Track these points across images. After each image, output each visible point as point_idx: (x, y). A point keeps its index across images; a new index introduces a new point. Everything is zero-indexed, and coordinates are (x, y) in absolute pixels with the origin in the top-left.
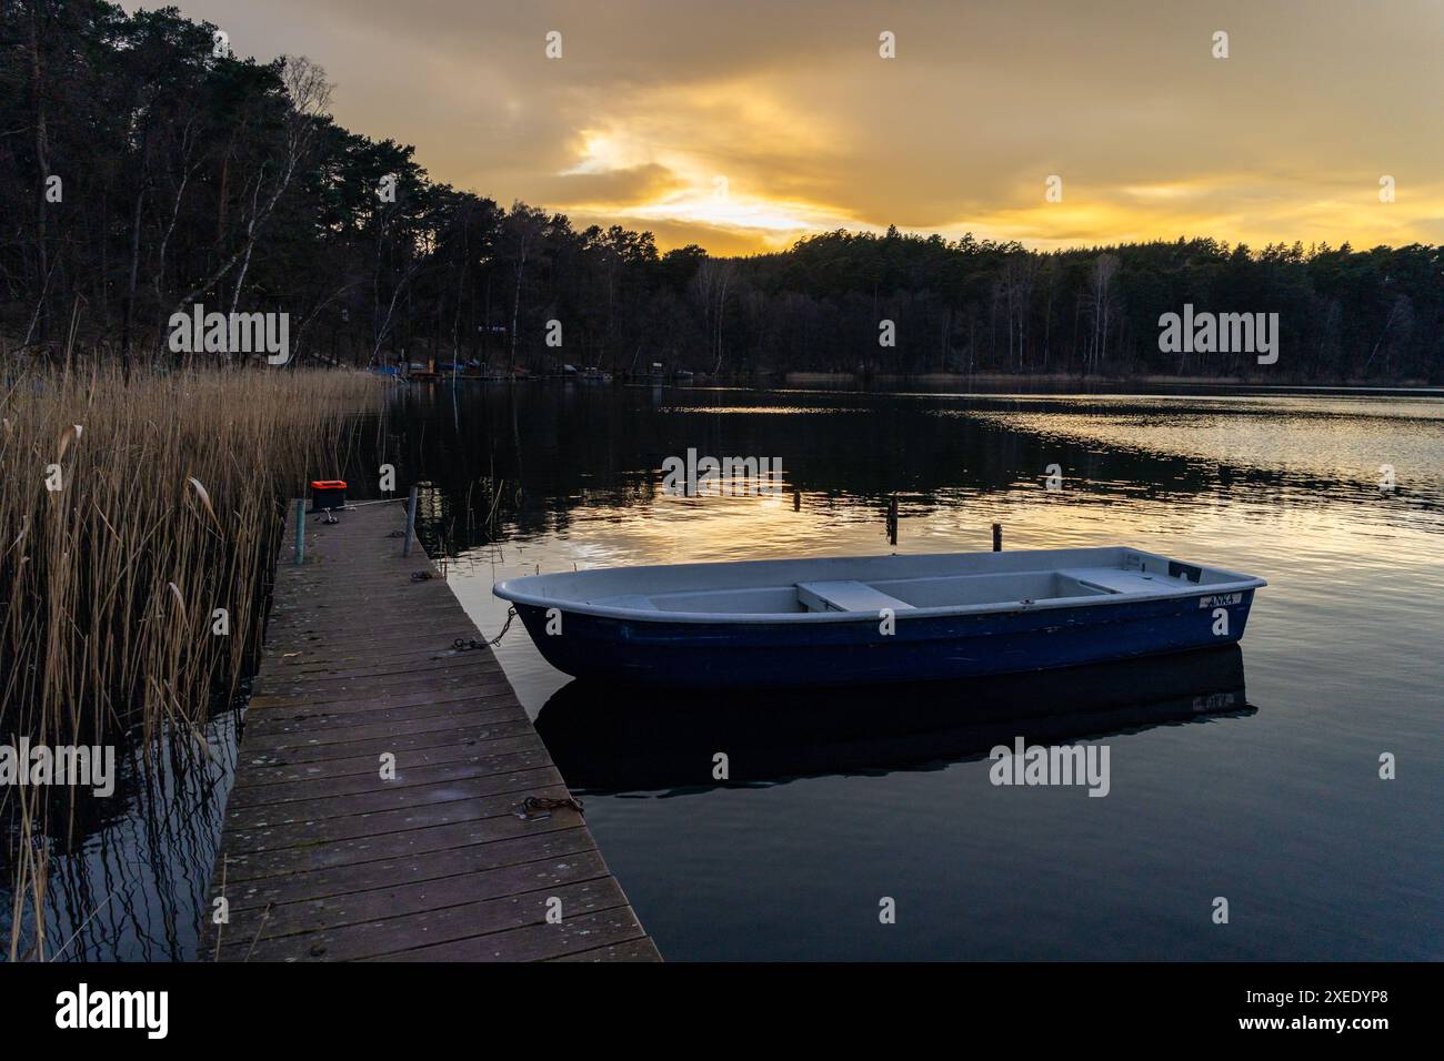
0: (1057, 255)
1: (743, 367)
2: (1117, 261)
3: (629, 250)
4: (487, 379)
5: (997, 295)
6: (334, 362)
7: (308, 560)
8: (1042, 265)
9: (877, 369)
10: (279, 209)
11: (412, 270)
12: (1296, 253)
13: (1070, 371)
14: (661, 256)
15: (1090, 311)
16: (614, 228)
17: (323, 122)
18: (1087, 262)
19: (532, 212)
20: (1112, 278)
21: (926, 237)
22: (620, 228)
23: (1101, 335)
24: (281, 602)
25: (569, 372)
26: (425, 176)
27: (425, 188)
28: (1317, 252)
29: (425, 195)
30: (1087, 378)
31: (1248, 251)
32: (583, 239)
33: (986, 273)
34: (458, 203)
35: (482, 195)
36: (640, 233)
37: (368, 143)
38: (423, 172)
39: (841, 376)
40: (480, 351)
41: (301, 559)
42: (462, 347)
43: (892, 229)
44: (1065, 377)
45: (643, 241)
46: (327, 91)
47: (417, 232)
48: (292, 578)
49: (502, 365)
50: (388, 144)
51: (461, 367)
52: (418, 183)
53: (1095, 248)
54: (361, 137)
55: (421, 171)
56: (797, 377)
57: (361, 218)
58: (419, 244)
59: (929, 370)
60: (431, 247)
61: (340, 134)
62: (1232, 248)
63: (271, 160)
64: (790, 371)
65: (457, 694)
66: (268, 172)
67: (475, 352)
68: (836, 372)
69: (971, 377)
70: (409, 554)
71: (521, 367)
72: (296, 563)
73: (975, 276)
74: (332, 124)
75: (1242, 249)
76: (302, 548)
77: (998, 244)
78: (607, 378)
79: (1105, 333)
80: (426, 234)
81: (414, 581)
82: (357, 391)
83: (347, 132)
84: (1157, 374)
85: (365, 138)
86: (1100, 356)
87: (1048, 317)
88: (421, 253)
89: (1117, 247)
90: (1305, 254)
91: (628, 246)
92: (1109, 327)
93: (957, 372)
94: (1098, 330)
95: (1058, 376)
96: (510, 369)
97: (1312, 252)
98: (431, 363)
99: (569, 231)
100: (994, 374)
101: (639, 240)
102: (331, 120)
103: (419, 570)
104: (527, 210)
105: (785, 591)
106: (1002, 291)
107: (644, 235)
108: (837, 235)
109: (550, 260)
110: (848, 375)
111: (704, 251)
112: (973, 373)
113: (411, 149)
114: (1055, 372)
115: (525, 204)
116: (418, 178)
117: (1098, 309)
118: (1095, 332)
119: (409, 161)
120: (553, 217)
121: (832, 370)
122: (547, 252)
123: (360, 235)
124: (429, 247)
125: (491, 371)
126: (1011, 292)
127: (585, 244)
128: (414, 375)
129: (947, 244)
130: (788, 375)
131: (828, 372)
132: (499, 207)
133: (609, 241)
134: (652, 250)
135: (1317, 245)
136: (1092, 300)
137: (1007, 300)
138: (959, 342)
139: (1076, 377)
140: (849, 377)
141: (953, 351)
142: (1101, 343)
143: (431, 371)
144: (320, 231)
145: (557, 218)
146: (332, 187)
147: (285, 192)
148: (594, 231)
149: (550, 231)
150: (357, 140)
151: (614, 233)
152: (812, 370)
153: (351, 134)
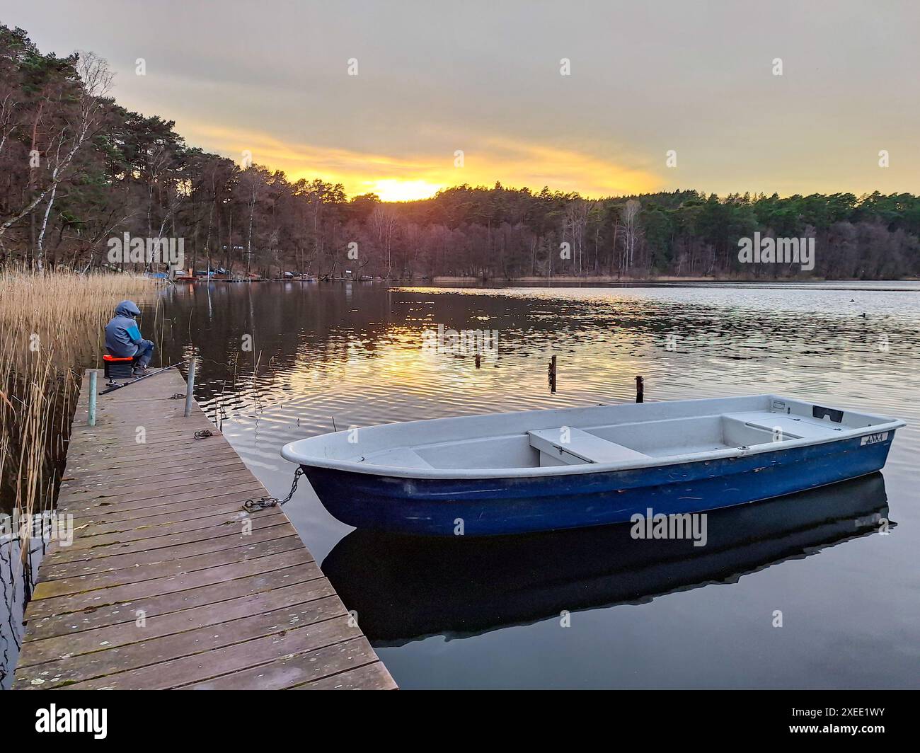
0: (601, 200)
1: (405, 273)
2: (638, 204)
3: (327, 195)
4: (231, 281)
5: (565, 226)
6: (120, 270)
7: (99, 422)
8: (593, 207)
9: (491, 274)
10: (76, 160)
11: (174, 206)
12: (746, 199)
13: (611, 274)
14: (349, 200)
15: (623, 236)
16: (317, 181)
17: (108, 102)
18: (620, 205)
19: (259, 168)
20: (636, 215)
21: (519, 189)
22: (321, 181)
23: (630, 251)
24: (74, 465)
25: (288, 277)
26: (183, 142)
27: (183, 150)
28: (758, 198)
29: (183, 155)
30: (622, 279)
31: (717, 198)
32: (295, 187)
33: (559, 212)
34: (207, 161)
35: (224, 156)
36: (334, 185)
37: (141, 118)
38: (182, 139)
39: (468, 278)
40: (225, 262)
41: (93, 422)
42: (212, 259)
43: (498, 184)
44: (608, 279)
45: (336, 190)
46: (110, 77)
47: (178, 180)
48: (85, 440)
49: (241, 273)
50: (156, 119)
51: (212, 273)
52: (178, 147)
53: (624, 197)
54: (136, 114)
55: (180, 139)
56: (439, 279)
57: (138, 170)
58: (179, 189)
59: (523, 274)
60: (188, 191)
61: (120, 112)
62: (708, 196)
63: (69, 126)
64: (436, 276)
65: (257, 566)
66: (67, 134)
67: (222, 263)
68: (465, 276)
69: (550, 279)
70: (189, 414)
71: (255, 273)
72: (89, 425)
73: (552, 214)
74: (114, 104)
75: (713, 196)
76: (94, 412)
77: (565, 194)
78: (315, 281)
79: (632, 250)
80: (185, 181)
81: (196, 438)
82: (137, 289)
83: (126, 110)
84: (664, 276)
85: (139, 114)
86: (629, 265)
87: (597, 240)
88: (181, 195)
89: (638, 195)
90: (751, 200)
91: (326, 192)
92: (634, 247)
93: (540, 276)
94: (628, 248)
95: (603, 278)
96: (247, 275)
97: (755, 199)
98: (191, 270)
99: (285, 182)
100: (564, 277)
101: (333, 189)
102: (114, 101)
103: (201, 429)
104: (256, 166)
105: (520, 438)
106: (569, 223)
107: (337, 186)
108: (463, 187)
109: (273, 200)
110: (473, 278)
111: (377, 197)
112: (551, 276)
113: (172, 123)
114: (602, 275)
115: (254, 163)
116: (178, 143)
117: (628, 235)
118: (626, 249)
119: (171, 131)
120: (274, 172)
121: (462, 275)
122: (271, 196)
123: (137, 182)
124: (187, 190)
125: (234, 276)
126: (574, 224)
127: (297, 190)
128: (178, 278)
129: (532, 194)
130: (435, 279)
131: (460, 276)
132: (236, 164)
133: (314, 189)
134: (342, 195)
135: (758, 195)
136: (624, 229)
137: (571, 229)
138: (542, 257)
139: (615, 278)
140: (473, 279)
141: (538, 261)
142: (629, 256)
143: (191, 276)
144: (107, 179)
145: (277, 172)
146: (115, 147)
147: (80, 148)
148: (303, 182)
149: (272, 181)
150: (134, 115)
151: (316, 184)
152: (451, 275)
153: (129, 111)
